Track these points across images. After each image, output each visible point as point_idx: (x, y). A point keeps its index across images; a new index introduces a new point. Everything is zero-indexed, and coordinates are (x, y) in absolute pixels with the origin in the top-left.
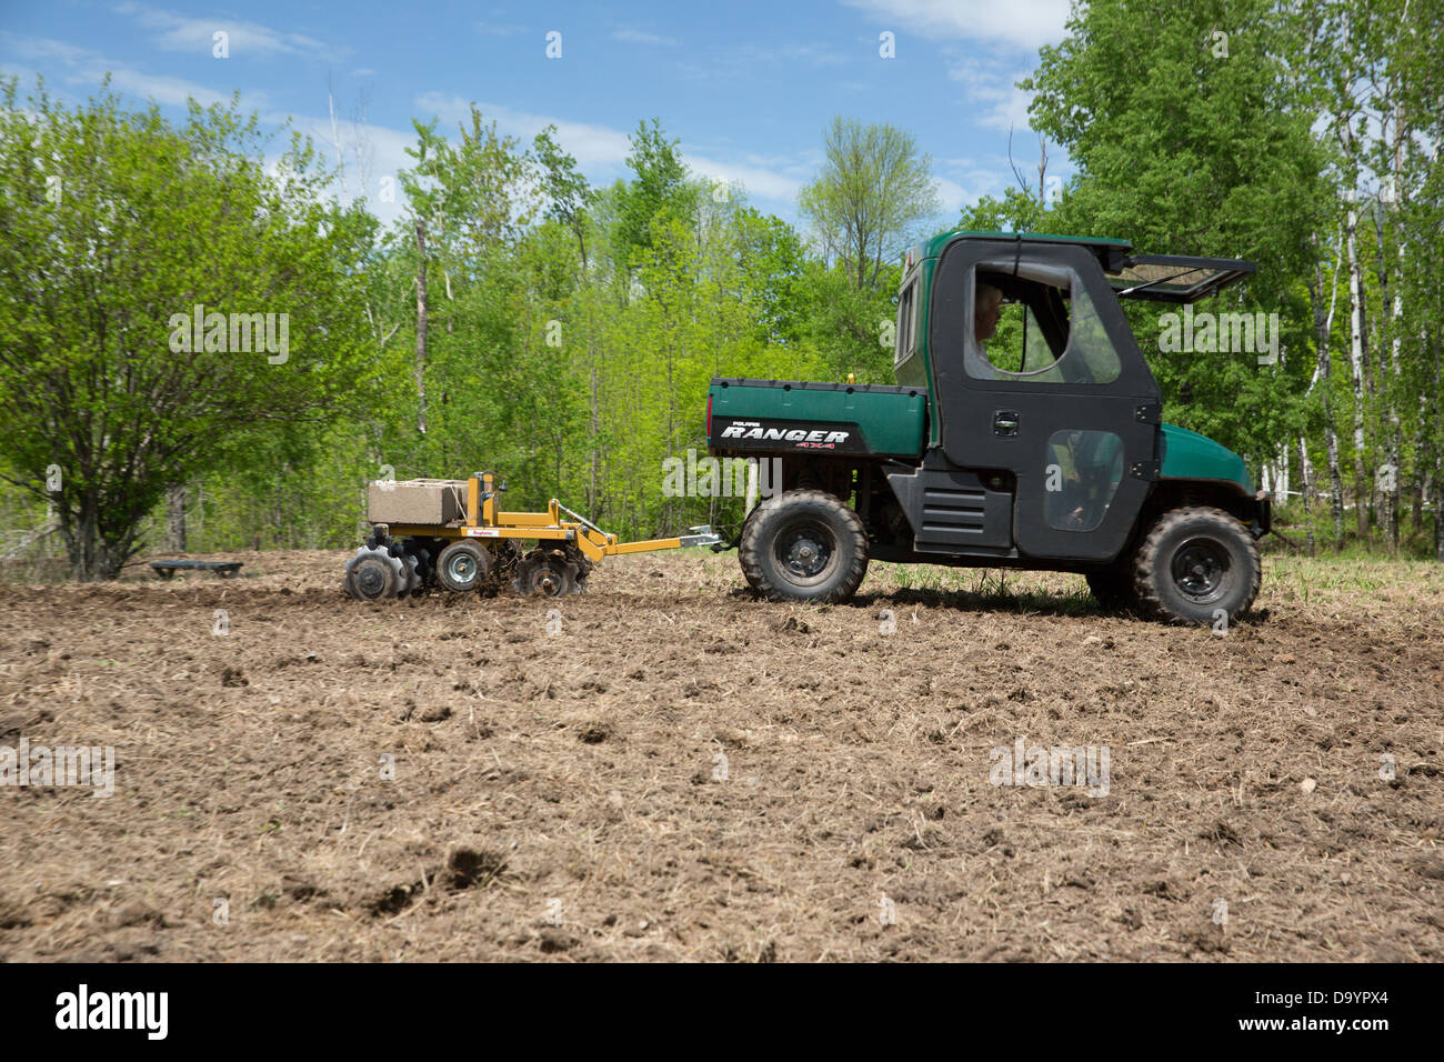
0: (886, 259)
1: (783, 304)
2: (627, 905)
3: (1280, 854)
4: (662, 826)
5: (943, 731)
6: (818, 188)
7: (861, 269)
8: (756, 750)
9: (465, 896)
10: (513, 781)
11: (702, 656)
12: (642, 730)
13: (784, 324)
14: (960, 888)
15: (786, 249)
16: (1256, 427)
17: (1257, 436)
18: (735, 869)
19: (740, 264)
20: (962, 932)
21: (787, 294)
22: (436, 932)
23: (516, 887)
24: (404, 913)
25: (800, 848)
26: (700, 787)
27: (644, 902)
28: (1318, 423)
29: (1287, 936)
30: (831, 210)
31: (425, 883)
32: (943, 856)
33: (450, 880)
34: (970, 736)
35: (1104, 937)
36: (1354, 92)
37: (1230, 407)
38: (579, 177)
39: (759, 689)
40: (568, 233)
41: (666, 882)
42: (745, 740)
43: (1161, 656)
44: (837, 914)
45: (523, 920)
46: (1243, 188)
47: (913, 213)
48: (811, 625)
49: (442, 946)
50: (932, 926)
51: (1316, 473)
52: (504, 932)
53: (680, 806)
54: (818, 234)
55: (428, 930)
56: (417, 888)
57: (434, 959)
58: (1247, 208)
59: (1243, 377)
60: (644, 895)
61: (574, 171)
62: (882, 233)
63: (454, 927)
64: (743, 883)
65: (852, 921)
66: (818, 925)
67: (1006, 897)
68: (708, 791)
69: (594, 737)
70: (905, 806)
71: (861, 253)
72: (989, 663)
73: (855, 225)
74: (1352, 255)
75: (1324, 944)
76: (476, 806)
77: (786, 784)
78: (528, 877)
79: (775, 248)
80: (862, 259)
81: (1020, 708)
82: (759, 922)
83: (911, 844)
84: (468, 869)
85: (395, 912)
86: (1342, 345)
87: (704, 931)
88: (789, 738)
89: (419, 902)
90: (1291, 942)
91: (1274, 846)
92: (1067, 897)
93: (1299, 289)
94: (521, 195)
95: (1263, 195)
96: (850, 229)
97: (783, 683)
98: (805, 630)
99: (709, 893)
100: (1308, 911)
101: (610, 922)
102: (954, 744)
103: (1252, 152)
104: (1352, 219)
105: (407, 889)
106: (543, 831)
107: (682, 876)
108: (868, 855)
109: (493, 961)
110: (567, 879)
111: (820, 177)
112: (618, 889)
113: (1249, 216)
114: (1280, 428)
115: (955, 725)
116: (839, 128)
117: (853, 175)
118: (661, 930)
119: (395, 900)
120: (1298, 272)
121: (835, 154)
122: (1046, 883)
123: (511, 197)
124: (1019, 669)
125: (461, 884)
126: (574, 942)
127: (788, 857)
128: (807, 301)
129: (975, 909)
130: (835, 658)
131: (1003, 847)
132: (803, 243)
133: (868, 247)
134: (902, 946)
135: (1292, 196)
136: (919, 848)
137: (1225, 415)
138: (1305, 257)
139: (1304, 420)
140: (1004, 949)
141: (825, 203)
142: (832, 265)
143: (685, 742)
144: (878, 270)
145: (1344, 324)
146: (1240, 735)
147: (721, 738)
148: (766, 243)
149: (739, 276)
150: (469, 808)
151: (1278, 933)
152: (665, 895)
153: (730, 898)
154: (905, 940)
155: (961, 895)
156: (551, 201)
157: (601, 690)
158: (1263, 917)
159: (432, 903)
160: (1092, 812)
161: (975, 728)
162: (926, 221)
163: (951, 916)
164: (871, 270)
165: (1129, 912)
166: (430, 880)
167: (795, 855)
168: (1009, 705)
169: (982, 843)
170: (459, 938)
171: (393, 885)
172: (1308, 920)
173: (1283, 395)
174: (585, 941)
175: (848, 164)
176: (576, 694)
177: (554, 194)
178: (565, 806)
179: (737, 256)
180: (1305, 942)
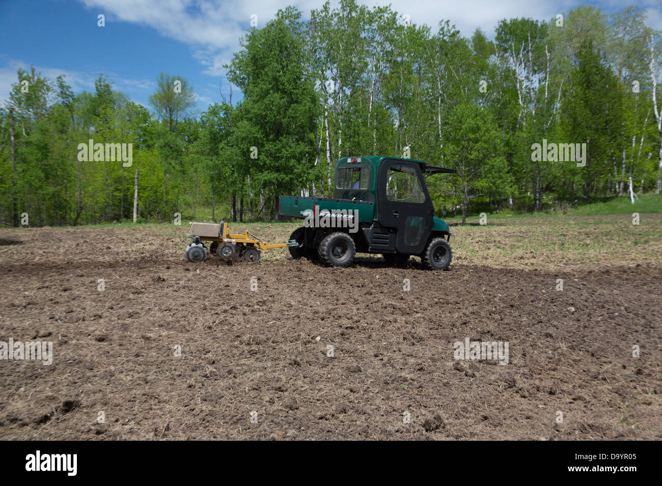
0: (179, 120)
1: (144, 135)
2: (121, 414)
3: (312, 367)
4: (128, 377)
5: (211, 324)
6: (156, 96)
7: (171, 123)
8: (154, 340)
9: (68, 415)
10: (77, 363)
11: (131, 296)
12: (116, 335)
13: (145, 141)
14: (222, 395)
15: (145, 116)
16: (300, 180)
17: (300, 182)
18: (154, 396)
19: (129, 121)
20: (223, 410)
21: (146, 131)
22: (60, 430)
23: (85, 411)
24: (48, 423)
25: (171, 382)
26: (138, 358)
27: (127, 412)
28: (318, 178)
29: (314, 401)
30: (160, 103)
31: (55, 412)
32: (215, 380)
33: (63, 410)
34: (220, 325)
35: (264, 408)
36: (326, 74)
37: (292, 174)
38: (72, 92)
39: (153, 312)
40: (66, 110)
41: (133, 404)
42: (150, 337)
43: (275, 282)
44: (186, 408)
45: (89, 423)
46: (295, 105)
47: (188, 105)
48: (165, 278)
49: (62, 435)
50: (215, 409)
51: (317, 192)
52: (83, 428)
53: (133, 368)
54: (156, 111)
55: (57, 429)
56: (52, 414)
57: (60, 439)
58: (296, 111)
59: (295, 164)
60: (126, 409)
61: (70, 90)
62: (177, 112)
63: (66, 428)
64: (157, 401)
65: (191, 410)
66: (181, 413)
67: (235, 396)
68: (141, 360)
69: (101, 340)
70: (202, 359)
71: (171, 118)
72: (223, 293)
73: (168, 108)
74: (327, 124)
75: (324, 402)
76: (66, 376)
77: (165, 354)
78: (88, 406)
79: (141, 115)
80: (171, 120)
81: (234, 312)
82: (163, 415)
83: (206, 376)
84: (69, 406)
85: (45, 423)
86: (324, 151)
87: (146, 420)
88: (164, 334)
89: (53, 418)
90: (315, 403)
91: (310, 365)
92: (253, 394)
93: (312, 136)
94: (51, 99)
95: (301, 108)
96: (166, 110)
97: (160, 310)
98: (164, 280)
99: (146, 406)
100: (320, 390)
101: (117, 421)
102: (215, 329)
103: (297, 94)
104: (326, 114)
105: (49, 415)
106: (90, 382)
107: (138, 401)
108: (194, 384)
109: (80, 440)
110: (102, 406)
111: (156, 92)
112: (118, 408)
113: (296, 113)
114: (307, 180)
115: (215, 322)
116: (162, 76)
117: (167, 92)
118: (133, 422)
119: (45, 419)
120: (311, 131)
121: (161, 85)
122: (247, 390)
123: (47, 99)
124: (232, 295)
125: (67, 411)
126: (106, 431)
127: (168, 386)
128: (152, 134)
129: (227, 401)
130: (174, 293)
131: (233, 375)
132: (151, 114)
133: (173, 116)
134: (206, 417)
135: (310, 108)
136: (208, 377)
137: (290, 176)
138: (313, 128)
139: (314, 178)
140: (236, 416)
141: (158, 101)
142: (160, 122)
143: (131, 339)
144: (177, 124)
145: (325, 145)
146: (299, 318)
147: (143, 337)
148: (138, 114)
149: (129, 125)
150: (64, 377)
151: (312, 400)
152: (133, 409)
153: (154, 407)
154: (207, 415)
155: (222, 397)
156: (62, 100)
157: (100, 317)
158: (307, 395)
159: (58, 419)
160: (258, 356)
161: (221, 323)
162: (192, 108)
163: (220, 404)
164: (174, 124)
165: (271, 399)
166: (56, 411)
167: (171, 385)
168: (230, 311)
169: (227, 374)
170: (69, 431)
171: (44, 414)
172: (320, 394)
173: (307, 170)
174: (110, 429)
175: (165, 88)
176: (92, 319)
177: (63, 98)
178: (95, 370)
179: (127, 118)
180: (319, 402)
